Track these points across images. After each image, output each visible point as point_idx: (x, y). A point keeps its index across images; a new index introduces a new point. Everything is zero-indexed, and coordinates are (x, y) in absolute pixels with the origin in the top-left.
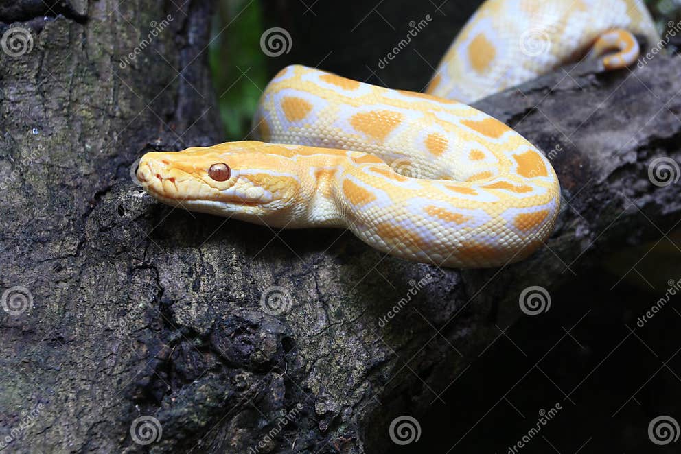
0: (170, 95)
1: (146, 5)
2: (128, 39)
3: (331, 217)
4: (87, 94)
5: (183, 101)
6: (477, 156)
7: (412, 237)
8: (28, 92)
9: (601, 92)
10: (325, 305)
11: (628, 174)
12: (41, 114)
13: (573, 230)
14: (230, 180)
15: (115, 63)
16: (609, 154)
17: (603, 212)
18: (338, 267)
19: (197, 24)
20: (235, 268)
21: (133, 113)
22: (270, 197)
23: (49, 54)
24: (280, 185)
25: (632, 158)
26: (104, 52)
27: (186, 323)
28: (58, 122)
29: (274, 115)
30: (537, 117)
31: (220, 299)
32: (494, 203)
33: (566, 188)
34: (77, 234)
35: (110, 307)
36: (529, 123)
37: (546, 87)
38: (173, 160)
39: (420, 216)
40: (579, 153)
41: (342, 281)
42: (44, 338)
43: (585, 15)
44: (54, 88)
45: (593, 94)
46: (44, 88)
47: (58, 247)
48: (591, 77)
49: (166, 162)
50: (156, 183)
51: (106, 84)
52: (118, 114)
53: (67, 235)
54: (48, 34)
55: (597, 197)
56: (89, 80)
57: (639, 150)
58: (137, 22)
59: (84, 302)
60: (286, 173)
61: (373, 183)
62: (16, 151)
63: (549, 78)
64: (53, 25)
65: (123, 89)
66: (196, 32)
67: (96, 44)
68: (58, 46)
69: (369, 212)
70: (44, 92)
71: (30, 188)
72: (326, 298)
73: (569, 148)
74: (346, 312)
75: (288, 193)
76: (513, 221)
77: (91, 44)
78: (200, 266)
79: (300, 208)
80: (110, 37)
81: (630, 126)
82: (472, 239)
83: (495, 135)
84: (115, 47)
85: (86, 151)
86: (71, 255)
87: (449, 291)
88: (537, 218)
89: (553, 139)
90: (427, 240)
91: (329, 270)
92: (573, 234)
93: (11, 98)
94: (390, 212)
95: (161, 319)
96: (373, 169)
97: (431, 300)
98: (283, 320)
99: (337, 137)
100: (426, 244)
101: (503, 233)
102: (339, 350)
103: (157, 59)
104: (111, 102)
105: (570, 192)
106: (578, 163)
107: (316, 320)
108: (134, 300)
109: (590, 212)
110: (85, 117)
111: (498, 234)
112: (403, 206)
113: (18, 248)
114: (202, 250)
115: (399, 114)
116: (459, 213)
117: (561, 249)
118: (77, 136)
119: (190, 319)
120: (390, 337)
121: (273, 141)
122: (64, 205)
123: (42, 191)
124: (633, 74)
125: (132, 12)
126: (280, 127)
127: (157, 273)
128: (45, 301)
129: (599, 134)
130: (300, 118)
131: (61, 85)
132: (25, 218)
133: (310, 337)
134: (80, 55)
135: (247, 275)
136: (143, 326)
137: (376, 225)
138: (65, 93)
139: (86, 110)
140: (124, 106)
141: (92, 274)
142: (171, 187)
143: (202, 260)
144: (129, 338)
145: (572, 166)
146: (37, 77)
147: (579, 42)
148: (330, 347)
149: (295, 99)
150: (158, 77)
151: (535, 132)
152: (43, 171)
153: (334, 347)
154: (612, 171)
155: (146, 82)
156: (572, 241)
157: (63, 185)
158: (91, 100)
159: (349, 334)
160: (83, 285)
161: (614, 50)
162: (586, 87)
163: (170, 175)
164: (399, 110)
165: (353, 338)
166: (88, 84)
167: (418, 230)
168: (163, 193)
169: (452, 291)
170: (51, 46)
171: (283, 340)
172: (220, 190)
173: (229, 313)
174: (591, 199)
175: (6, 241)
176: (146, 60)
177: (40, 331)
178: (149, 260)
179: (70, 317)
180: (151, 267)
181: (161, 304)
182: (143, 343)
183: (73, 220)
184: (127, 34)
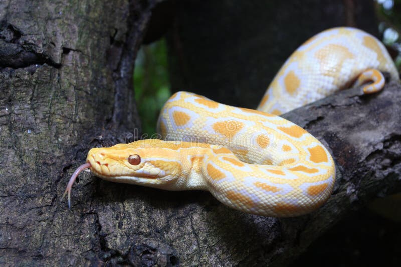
0: (109, 108)
1: (96, 56)
2: (85, 76)
3: (200, 185)
4: (60, 109)
5: (117, 111)
6: (287, 149)
7: (246, 200)
8: (26, 108)
9: (362, 107)
10: (197, 236)
11: (378, 156)
12: (33, 121)
13: (346, 190)
14: (141, 165)
15: (76, 91)
16: (366, 144)
17: (363, 179)
18: (205, 213)
19: (126, 66)
20: (144, 214)
21: (87, 120)
22: (164, 174)
23: (38, 87)
24: (170, 167)
25: (380, 147)
26: (70, 84)
27: (114, 248)
28: (43, 126)
29: (169, 122)
30: (324, 122)
31: (134, 233)
32: (295, 180)
33: (341, 165)
34: (52, 192)
35: (70, 237)
36: (319, 126)
37: (330, 104)
38: (107, 153)
39: (252, 188)
40: (349, 144)
41: (207, 221)
42: (31, 255)
43: (353, 61)
44: (40, 106)
45: (357, 109)
46: (35, 106)
47: (41, 201)
48: (356, 98)
49: (103, 155)
50: (97, 167)
51: (71, 103)
52: (78, 121)
53: (46, 193)
54: (38, 75)
55: (360, 170)
56: (61, 101)
57: (385, 142)
58: (90, 67)
59: (55, 234)
60: (174, 160)
61: (224, 168)
62: (18, 143)
63: (332, 98)
64: (40, 70)
65: (81, 106)
66: (125, 70)
67: (66, 80)
68: (43, 82)
69: (221, 184)
70: (35, 108)
71: (25, 165)
72: (198, 232)
73: (343, 141)
74: (209, 240)
75: (175, 171)
76: (307, 191)
77: (63, 80)
78: (123, 213)
79: (182, 179)
80: (74, 76)
81: (379, 128)
82: (283, 202)
83: (297, 136)
84: (76, 82)
85: (59, 143)
86: (48, 206)
87: (271, 227)
88: (321, 189)
89: (333, 135)
90: (256, 202)
91: (200, 215)
92: (345, 192)
93: (16, 112)
94: (234, 185)
95: (99, 245)
96: (224, 159)
97: (260, 232)
98: (171, 246)
99: (204, 136)
100: (255, 204)
101: (301, 198)
102: (205, 263)
103: (102, 88)
104: (74, 114)
105: (343, 168)
106: (348, 150)
107: (191, 245)
108: (84, 234)
109: (355, 179)
110: (59, 123)
111: (297, 198)
112: (242, 182)
113: (17, 201)
114: (125, 204)
115: (241, 123)
116: (274, 186)
117: (338, 201)
118: (54, 134)
119: (116, 246)
120: (235, 255)
121: (167, 140)
122: (45, 175)
123: (32, 167)
124: (381, 96)
125: (87, 61)
126: (172, 129)
127: (98, 217)
128: (32, 233)
129: (361, 133)
130: (184, 125)
131: (45, 104)
132: (22, 184)
133: (188, 255)
134: (56, 87)
135: (151, 218)
136: (89, 249)
137: (226, 192)
138: (47, 109)
139: (59, 119)
140: (81, 116)
141: (60, 217)
142: (106, 169)
143: (124, 210)
144: (80, 256)
145: (344, 152)
146: (31, 100)
147: (349, 77)
148: (199, 261)
149: (181, 113)
150: (102, 98)
151: (323, 131)
152: (33, 155)
153: (202, 261)
154: (368, 154)
155: (94, 101)
156: (344, 197)
157: (44, 164)
158: (62, 113)
159: (210, 254)
160: (55, 223)
161: (370, 82)
162: (353, 104)
163: (105, 162)
164: (241, 121)
165: (213, 256)
166: (60, 104)
167: (250, 196)
168: (101, 172)
169: (273, 227)
170: (39, 82)
171: (171, 258)
172: (135, 171)
173: (139, 242)
174: (356, 172)
175: (10, 197)
176: (95, 89)
177: (29, 251)
178: (94, 209)
179: (47, 243)
180: (94, 214)
181: (100, 236)
182: (88, 260)
183: (50, 184)
184: (84, 74)
